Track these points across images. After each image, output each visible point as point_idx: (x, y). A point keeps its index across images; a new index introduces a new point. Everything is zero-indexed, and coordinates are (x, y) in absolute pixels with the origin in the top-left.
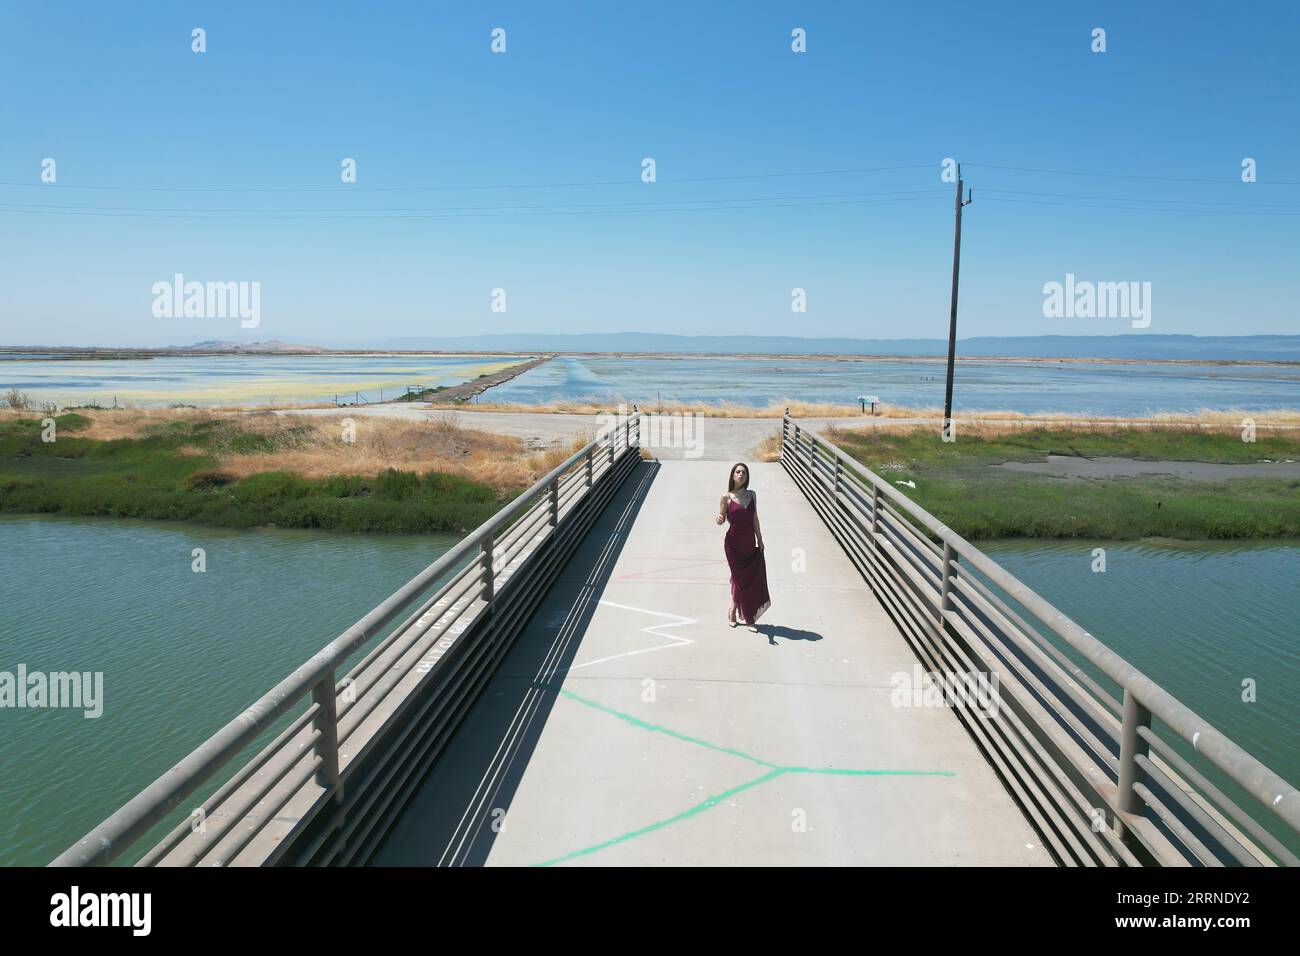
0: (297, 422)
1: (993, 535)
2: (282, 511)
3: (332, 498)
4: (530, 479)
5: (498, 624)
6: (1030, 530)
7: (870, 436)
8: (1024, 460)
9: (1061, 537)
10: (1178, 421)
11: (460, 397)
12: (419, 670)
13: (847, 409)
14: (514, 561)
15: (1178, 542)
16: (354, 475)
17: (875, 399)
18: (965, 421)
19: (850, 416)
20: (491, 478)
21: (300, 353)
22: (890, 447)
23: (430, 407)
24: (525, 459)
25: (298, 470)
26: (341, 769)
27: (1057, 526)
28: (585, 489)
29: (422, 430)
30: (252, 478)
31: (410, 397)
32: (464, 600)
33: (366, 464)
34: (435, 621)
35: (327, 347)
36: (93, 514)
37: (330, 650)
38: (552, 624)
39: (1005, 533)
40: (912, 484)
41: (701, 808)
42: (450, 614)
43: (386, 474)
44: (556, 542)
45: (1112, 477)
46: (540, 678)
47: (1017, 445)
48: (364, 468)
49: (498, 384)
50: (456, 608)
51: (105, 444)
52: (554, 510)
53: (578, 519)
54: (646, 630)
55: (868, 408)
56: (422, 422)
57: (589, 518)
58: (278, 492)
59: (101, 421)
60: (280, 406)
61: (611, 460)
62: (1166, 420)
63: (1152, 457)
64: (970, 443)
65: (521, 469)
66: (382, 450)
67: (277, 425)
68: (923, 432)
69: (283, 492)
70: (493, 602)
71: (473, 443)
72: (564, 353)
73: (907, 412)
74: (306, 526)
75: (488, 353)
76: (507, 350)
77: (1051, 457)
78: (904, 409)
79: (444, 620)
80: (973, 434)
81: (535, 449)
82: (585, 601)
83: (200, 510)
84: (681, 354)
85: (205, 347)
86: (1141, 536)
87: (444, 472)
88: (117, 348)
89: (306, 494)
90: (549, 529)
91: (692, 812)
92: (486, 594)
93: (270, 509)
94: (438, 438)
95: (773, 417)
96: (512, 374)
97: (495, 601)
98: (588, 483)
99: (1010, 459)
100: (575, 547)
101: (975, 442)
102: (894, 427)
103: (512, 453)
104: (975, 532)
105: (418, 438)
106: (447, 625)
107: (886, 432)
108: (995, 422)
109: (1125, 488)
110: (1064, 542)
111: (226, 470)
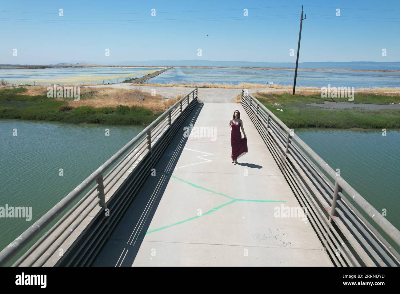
0: (92, 90)
1: (306, 126)
2: (88, 118)
3: (104, 114)
4: (164, 108)
5: (153, 156)
6: (317, 125)
7: (269, 94)
8: (317, 103)
9: (326, 127)
10: (366, 91)
11: (142, 81)
12: (129, 171)
13: (263, 86)
14: (158, 137)
15: (362, 129)
16: (110, 107)
17: (272, 83)
18: (299, 90)
19: (264, 88)
20: (152, 108)
21: (92, 67)
22: (275, 98)
23: (133, 85)
24: (162, 102)
25: (92, 105)
26: (106, 202)
27: (325, 124)
28: (180, 113)
29: (130, 93)
30: (79, 108)
31: (126, 81)
32: (143, 149)
33: (113, 103)
34: (134, 156)
35: (100, 65)
36: (30, 119)
37: (101, 168)
38: (169, 155)
39: (309, 126)
40: (282, 110)
41: (212, 211)
42: (138, 154)
43: (120, 107)
44: (170, 131)
45: (344, 108)
46: (166, 172)
47: (315, 98)
48: (112, 105)
49: (154, 77)
50: (140, 152)
51: (32, 97)
52: (170, 120)
53: (178, 123)
54: (197, 157)
55: (270, 86)
56: (130, 90)
57: (181, 122)
58: (87, 112)
59: (30, 90)
60: (86, 85)
61: (188, 103)
62: (363, 90)
63: (357, 102)
64: (301, 97)
65: (161, 105)
66: (118, 99)
67: (85, 91)
68: (286, 93)
69: (88, 112)
70: (151, 150)
71: (146, 97)
72: (175, 67)
73: (282, 87)
74: (96, 123)
75: (151, 66)
76: (156, 65)
77: (325, 102)
78: (281, 86)
79: (136, 156)
80: (302, 94)
81: (165, 98)
82: (180, 148)
83: (63, 118)
84: (212, 67)
85: (61, 65)
86: (351, 127)
87: (137, 106)
88: (34, 65)
89: (95, 113)
90: (168, 126)
91: (209, 212)
92: (149, 147)
93: (84, 118)
94: (135, 95)
95: (240, 88)
96: (158, 73)
97: (151, 149)
98: (181, 111)
99: (313, 102)
100: (176, 131)
101: (302, 97)
102: (278, 92)
103: (158, 100)
104: (300, 125)
105: (129, 95)
106: (137, 157)
107: (275, 93)
108: (309, 91)
109: (348, 112)
110: (327, 129)
111: (70, 105)
